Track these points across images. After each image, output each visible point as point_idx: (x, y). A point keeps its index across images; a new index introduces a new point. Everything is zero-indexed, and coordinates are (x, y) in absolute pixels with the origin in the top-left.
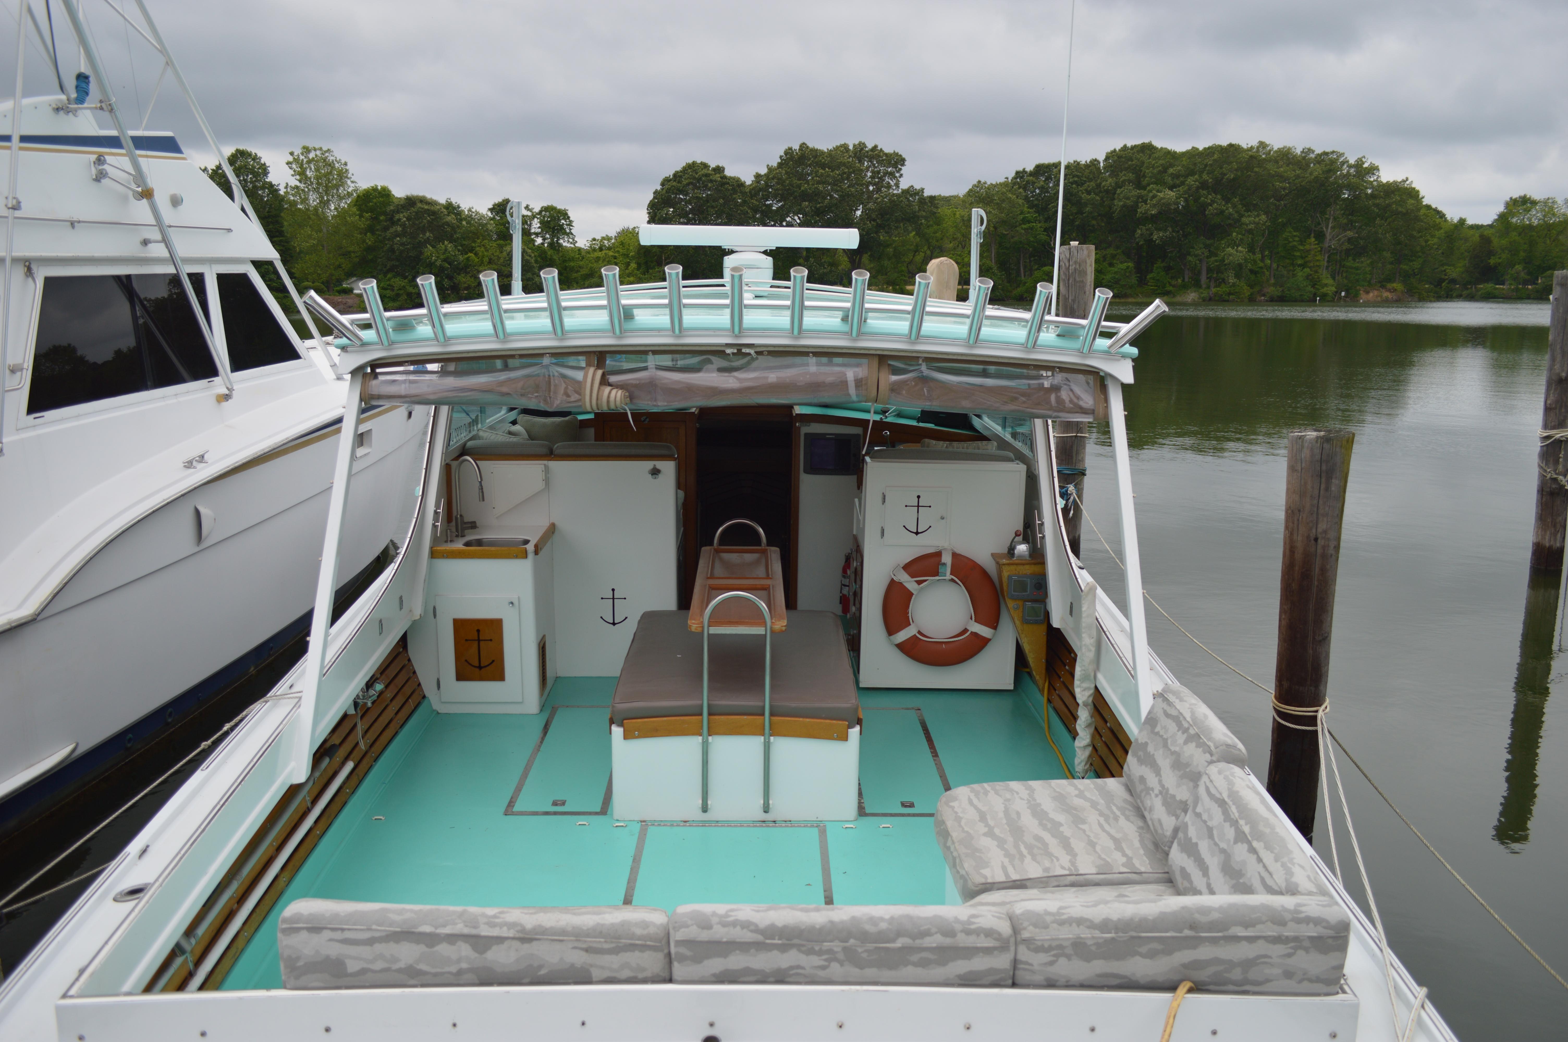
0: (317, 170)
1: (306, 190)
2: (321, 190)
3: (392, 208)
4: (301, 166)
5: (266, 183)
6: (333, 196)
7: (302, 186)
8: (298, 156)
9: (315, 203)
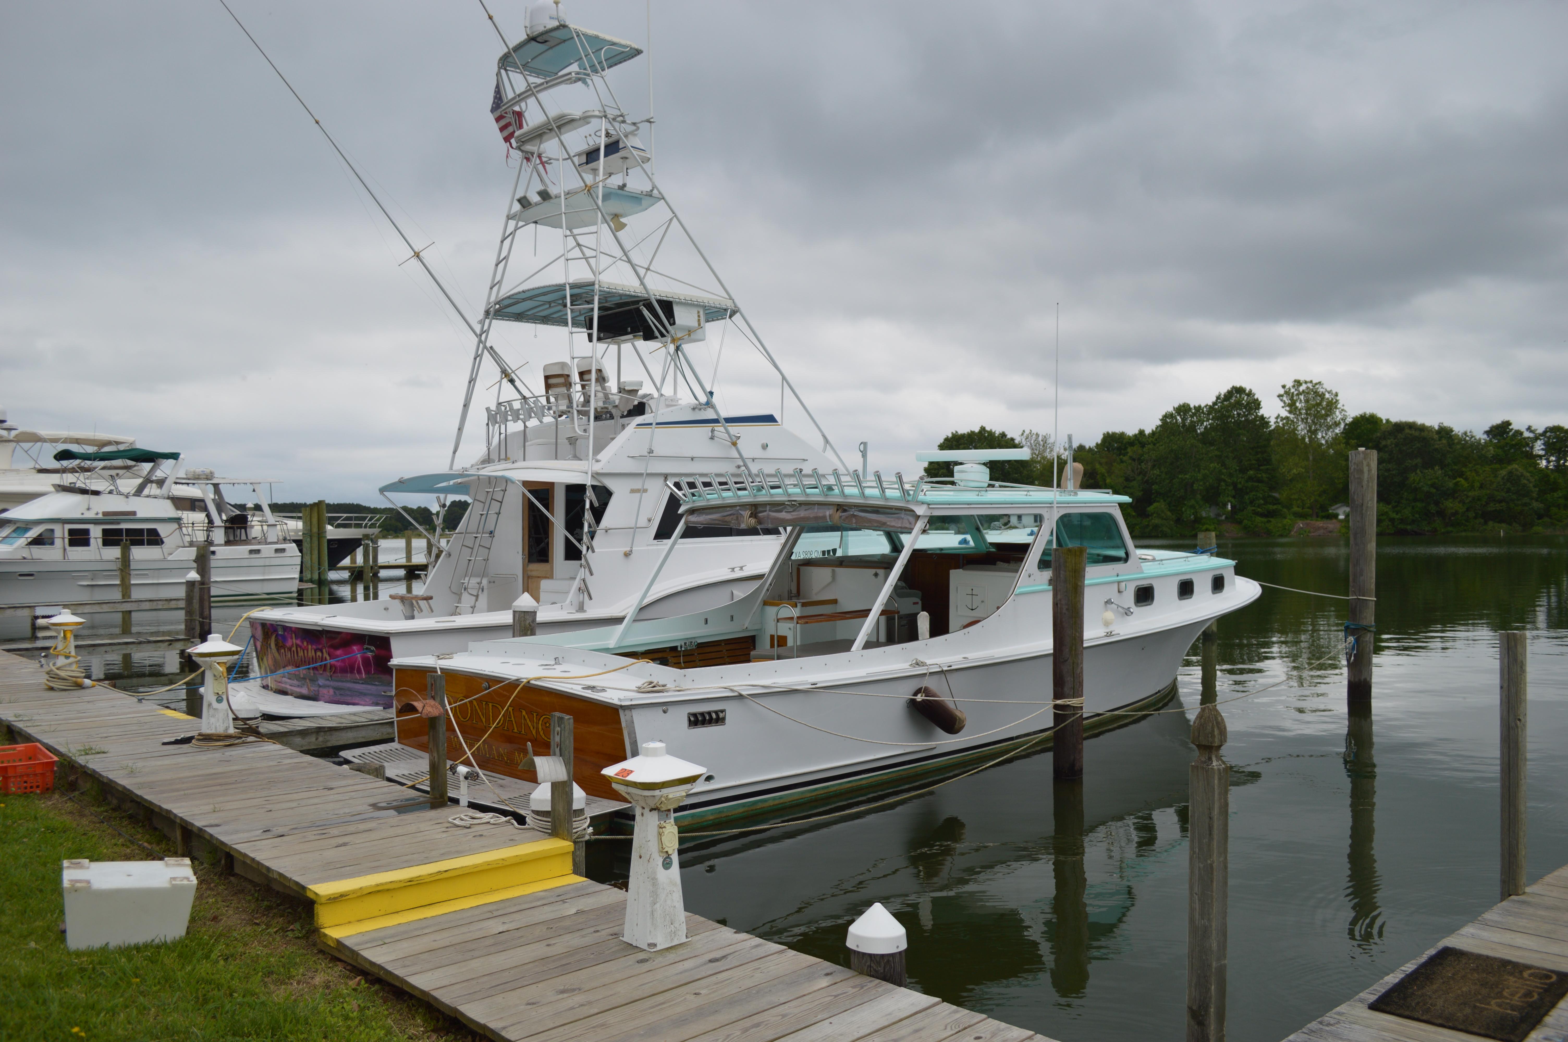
0: (1307, 401)
1: (1295, 420)
2: (1309, 420)
3: (1379, 434)
4: (1292, 399)
5: (1257, 416)
6: (1321, 426)
7: (1292, 416)
8: (1290, 389)
9: (1303, 433)
